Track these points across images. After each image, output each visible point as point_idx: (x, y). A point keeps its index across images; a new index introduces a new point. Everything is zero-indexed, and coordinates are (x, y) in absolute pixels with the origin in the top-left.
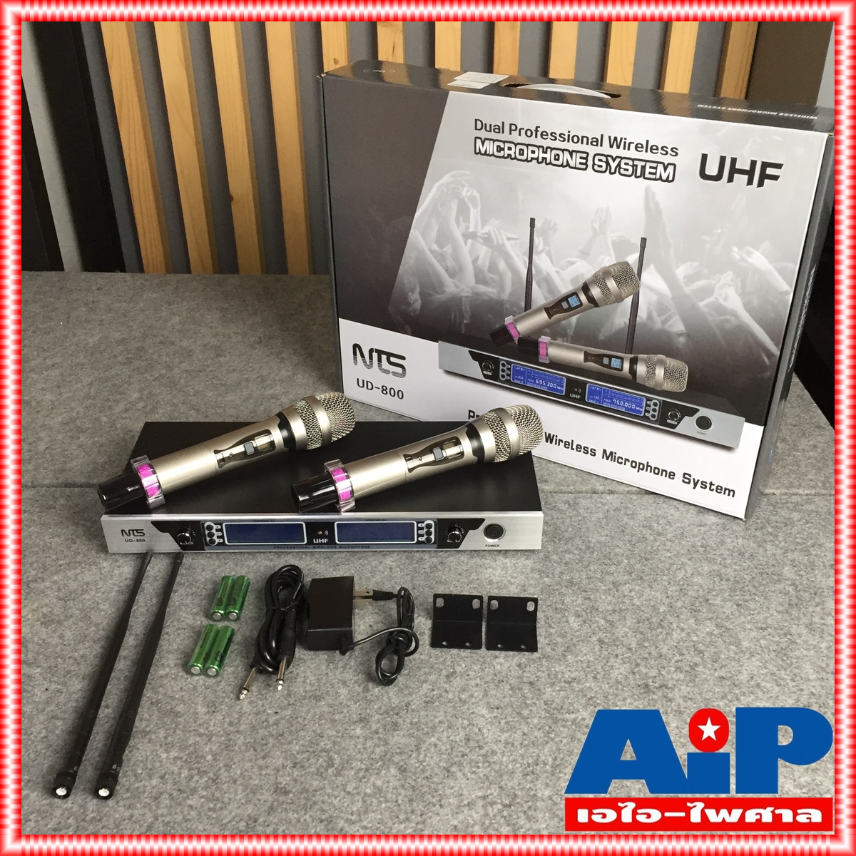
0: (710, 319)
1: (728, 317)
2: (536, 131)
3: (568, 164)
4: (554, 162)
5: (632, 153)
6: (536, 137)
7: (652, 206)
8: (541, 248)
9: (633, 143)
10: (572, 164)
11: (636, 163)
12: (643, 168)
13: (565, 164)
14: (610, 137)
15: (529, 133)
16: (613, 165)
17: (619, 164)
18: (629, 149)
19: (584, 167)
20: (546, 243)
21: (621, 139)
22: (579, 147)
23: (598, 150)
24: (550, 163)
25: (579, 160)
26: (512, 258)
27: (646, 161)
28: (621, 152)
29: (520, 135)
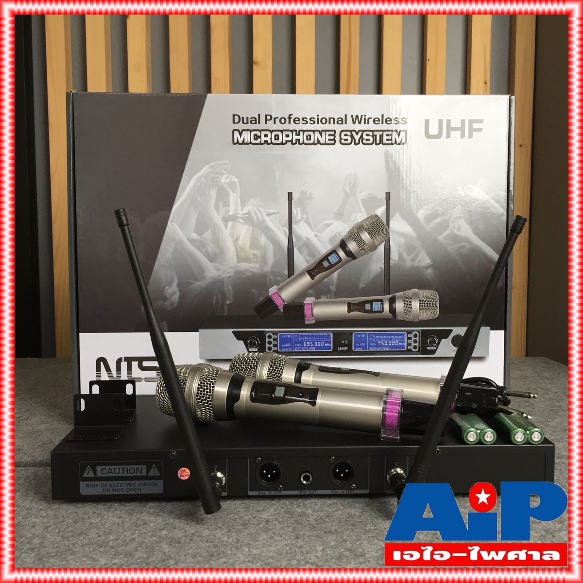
0: (449, 248)
1: (463, 244)
2: (290, 118)
3: (319, 142)
4: (306, 141)
5: (372, 126)
6: (290, 123)
7: (392, 165)
8: (299, 217)
9: (371, 118)
10: (322, 141)
11: (375, 133)
12: (381, 136)
13: (316, 142)
14: (352, 116)
15: (283, 120)
16: (357, 137)
17: (362, 137)
18: (368, 123)
19: (333, 142)
20: (304, 212)
21: (362, 116)
22: (327, 127)
23: (344, 127)
24: (303, 143)
25: (328, 138)
26: (272, 231)
27: (383, 131)
28: (363, 126)
29: (275, 123)
